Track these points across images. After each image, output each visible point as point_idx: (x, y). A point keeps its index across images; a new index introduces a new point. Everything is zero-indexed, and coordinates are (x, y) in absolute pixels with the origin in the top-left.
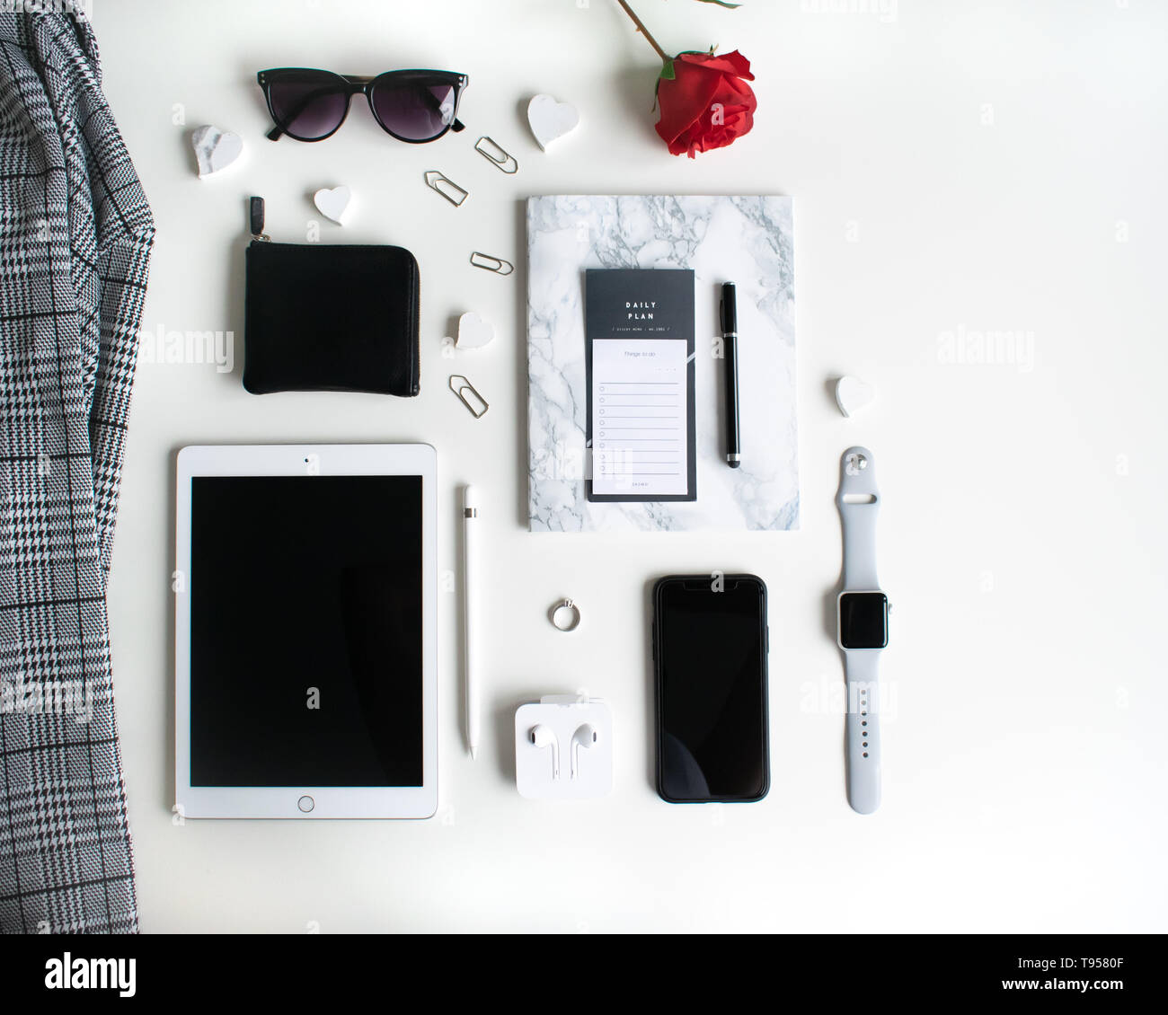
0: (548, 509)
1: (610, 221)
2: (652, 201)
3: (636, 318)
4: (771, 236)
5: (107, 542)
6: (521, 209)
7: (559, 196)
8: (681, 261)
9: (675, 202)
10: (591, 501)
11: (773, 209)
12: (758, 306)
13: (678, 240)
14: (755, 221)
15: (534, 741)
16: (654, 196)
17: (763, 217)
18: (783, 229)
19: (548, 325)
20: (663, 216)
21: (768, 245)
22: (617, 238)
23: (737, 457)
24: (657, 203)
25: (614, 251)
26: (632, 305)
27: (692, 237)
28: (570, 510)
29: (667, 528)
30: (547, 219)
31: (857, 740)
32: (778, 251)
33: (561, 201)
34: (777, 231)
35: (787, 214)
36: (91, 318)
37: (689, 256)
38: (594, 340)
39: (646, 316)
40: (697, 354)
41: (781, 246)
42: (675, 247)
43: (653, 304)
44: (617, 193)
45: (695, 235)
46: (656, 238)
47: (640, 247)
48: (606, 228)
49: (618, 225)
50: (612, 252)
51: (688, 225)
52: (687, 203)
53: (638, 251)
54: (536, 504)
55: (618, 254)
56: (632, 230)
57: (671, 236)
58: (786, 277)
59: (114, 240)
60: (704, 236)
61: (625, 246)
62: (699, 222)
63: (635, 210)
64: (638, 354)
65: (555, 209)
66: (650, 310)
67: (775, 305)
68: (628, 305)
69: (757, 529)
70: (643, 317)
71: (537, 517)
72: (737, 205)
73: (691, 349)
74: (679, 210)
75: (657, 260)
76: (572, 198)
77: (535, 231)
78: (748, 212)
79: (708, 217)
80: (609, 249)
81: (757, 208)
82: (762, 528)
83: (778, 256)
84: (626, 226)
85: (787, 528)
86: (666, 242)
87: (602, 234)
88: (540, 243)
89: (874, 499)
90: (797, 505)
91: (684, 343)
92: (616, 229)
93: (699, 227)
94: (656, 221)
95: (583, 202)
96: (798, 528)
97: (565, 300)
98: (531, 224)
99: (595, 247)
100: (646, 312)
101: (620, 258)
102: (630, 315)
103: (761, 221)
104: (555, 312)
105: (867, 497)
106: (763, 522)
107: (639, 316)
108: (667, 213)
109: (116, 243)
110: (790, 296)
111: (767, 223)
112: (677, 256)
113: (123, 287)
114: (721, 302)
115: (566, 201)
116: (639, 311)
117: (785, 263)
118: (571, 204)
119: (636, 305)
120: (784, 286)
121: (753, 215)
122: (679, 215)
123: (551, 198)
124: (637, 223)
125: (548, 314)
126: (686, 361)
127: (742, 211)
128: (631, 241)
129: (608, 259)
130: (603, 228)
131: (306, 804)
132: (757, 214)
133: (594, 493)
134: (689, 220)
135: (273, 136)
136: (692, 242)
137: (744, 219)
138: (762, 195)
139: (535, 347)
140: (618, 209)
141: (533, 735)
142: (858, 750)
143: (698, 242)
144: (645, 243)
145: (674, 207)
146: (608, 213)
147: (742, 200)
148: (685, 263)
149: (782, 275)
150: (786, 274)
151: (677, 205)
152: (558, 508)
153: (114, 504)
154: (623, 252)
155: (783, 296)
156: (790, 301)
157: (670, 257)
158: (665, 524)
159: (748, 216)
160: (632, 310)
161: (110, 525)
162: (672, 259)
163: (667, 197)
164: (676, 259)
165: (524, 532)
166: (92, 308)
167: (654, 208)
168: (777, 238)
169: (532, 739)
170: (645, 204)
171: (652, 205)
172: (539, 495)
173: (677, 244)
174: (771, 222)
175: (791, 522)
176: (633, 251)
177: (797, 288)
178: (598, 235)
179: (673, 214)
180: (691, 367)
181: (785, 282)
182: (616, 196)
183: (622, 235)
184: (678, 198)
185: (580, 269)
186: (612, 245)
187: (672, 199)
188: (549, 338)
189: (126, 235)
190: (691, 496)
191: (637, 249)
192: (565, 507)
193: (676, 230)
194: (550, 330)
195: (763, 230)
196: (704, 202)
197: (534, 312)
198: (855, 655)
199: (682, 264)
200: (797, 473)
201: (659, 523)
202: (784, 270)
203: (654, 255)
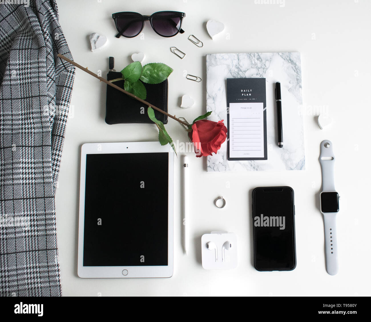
0: (214, 163)
1: (235, 62)
2: (250, 55)
3: (245, 95)
4: (293, 66)
5: (56, 178)
6: (204, 59)
7: (217, 54)
8: (261, 75)
9: (258, 55)
10: (229, 160)
11: (294, 57)
12: (289, 91)
13: (260, 68)
14: (287, 61)
15: (208, 247)
16: (251, 53)
17: (290, 60)
18: (297, 64)
19: (214, 99)
20: (254, 60)
21: (292, 69)
22: (238, 68)
23: (282, 143)
24: (252, 55)
25: (237, 73)
26: (243, 91)
27: (265, 67)
28: (222, 164)
29: (257, 170)
30: (213, 62)
31: (329, 247)
32: (296, 71)
33: (218, 56)
34: (295, 64)
35: (299, 58)
36: (53, 98)
37: (264, 73)
38: (230, 103)
39: (249, 95)
40: (267, 108)
41: (297, 70)
42: (259, 71)
43: (251, 90)
44: (238, 53)
45: (266, 67)
46: (252, 68)
47: (246, 71)
48: (234, 65)
49: (238, 63)
50: (236, 73)
51: (263, 63)
52: (262, 56)
53: (245, 72)
54: (209, 162)
55: (238, 74)
56: (243, 65)
57: (257, 67)
58: (299, 80)
59: (60, 72)
60: (269, 67)
61: (241, 71)
62: (267, 62)
63: (244, 58)
64: (246, 108)
65: (216, 58)
66: (250, 92)
67: (295, 90)
68: (242, 91)
69: (290, 170)
70: (247, 95)
71: (210, 167)
72: (281, 56)
73: (265, 106)
74: (260, 58)
75: (252, 75)
76: (222, 54)
77: (209, 66)
78: (285, 58)
79: (270, 60)
80: (235, 72)
81: (288, 56)
82: (292, 169)
83: (296, 73)
84: (241, 64)
85: (301, 169)
86: (255, 69)
87: (233, 66)
88: (210, 70)
89: (333, 159)
90: (304, 161)
91: (262, 104)
92: (238, 65)
93: (267, 64)
94: (252, 62)
95: (226, 56)
96: (305, 169)
97: (220, 90)
98: (207, 64)
99: (230, 71)
100: (248, 93)
101: (239, 75)
102: (243, 94)
103: (289, 61)
104: (216, 94)
105: (330, 158)
106: (292, 167)
107: (246, 95)
108: (256, 59)
109: (61, 73)
110: (300, 87)
111: (292, 62)
112: (259, 74)
113: (63, 88)
114: (275, 89)
115: (220, 55)
116: (246, 93)
117: (298, 76)
118: (222, 57)
119: (245, 91)
120: (298, 83)
121: (287, 59)
122: (260, 60)
123: (214, 55)
124: (245, 63)
125: (214, 95)
126: (263, 110)
127: (282, 58)
128: (243, 69)
129: (235, 75)
130: (233, 65)
131: (125, 272)
132: (288, 59)
133: (230, 157)
134: (264, 61)
135: (118, 36)
136: (265, 69)
137: (283, 60)
138: (290, 52)
139: (209, 106)
140: (238, 58)
141: (208, 245)
142: (329, 251)
143: (267, 69)
144: (248, 70)
145: (258, 57)
146: (235, 59)
147: (282, 54)
148: (262, 76)
149: (297, 79)
150: (299, 79)
151: (260, 56)
152: (217, 163)
153: (59, 164)
154: (240, 73)
155: (298, 87)
156: (300, 89)
157: (257, 74)
158: (256, 168)
159: (285, 60)
160: (243, 92)
161: (57, 172)
162: (258, 75)
163: (256, 54)
164: (259, 75)
165: (205, 173)
166: (53, 95)
167: (251, 57)
168: (295, 67)
169: (207, 246)
170: (248, 56)
171: (250, 57)
172: (210, 158)
173: (259, 70)
174: (293, 61)
175: (302, 167)
176: (244, 73)
177: (303, 84)
178: (231, 67)
179: (258, 59)
180: (265, 112)
181: (299, 82)
182: (237, 54)
183: (240, 67)
184: (260, 54)
185: (225, 79)
186: (236, 70)
187: (257, 54)
188: (214, 103)
189: (65, 70)
190: (265, 158)
191: (245, 71)
192: (220, 163)
193: (259, 65)
194: (214, 100)
195: (290, 64)
196: (269, 55)
197: (208, 94)
198: (327, 215)
199: (261, 76)
200: (304, 149)
201: (254, 168)
202: (298, 78)
203: (251, 73)
